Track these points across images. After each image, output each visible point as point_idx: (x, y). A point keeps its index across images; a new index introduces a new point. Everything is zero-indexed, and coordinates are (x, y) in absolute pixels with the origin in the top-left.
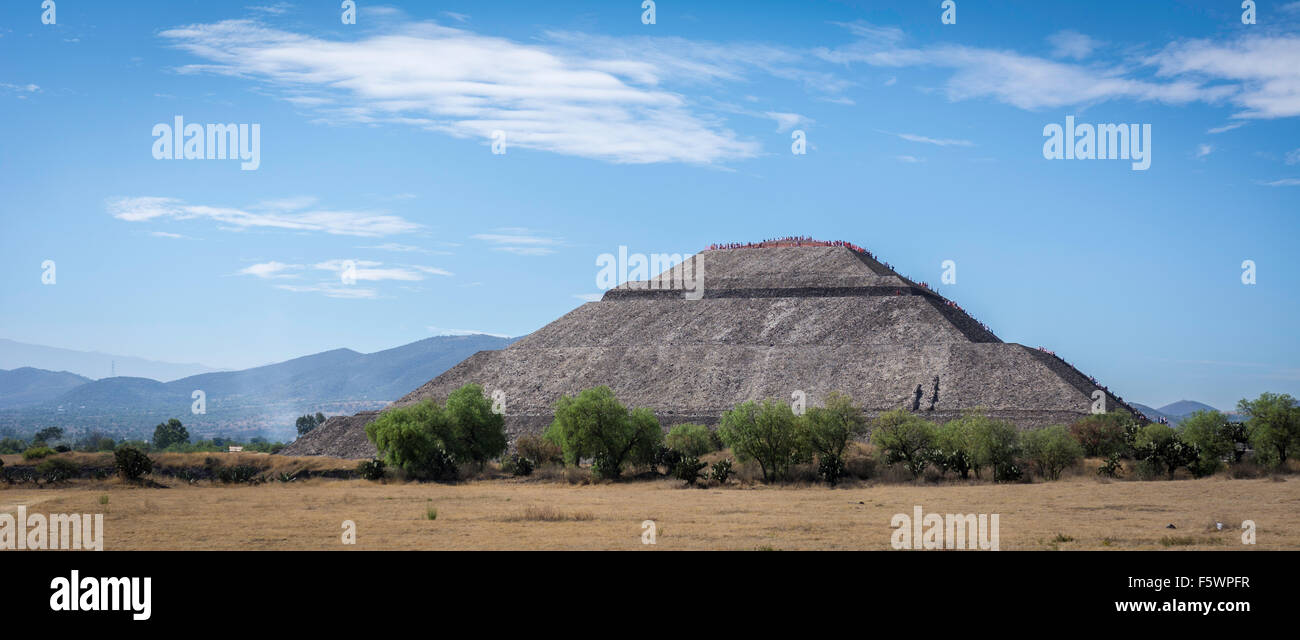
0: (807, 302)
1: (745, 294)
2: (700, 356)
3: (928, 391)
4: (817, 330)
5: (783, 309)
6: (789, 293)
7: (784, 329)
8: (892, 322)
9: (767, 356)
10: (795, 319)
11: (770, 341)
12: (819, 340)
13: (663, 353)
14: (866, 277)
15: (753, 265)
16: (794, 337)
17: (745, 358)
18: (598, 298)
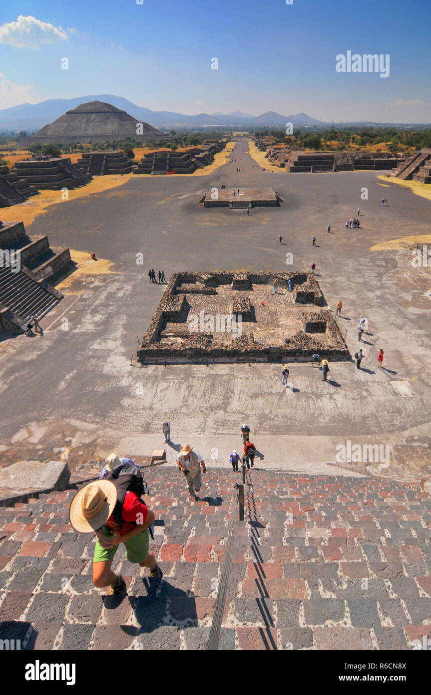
0: (97, 114)
1: (88, 113)
2: (81, 125)
3: (114, 130)
4: (99, 120)
5: (93, 116)
6: (94, 113)
7: (94, 120)
8: (110, 118)
9: (91, 125)
10: (95, 118)
11: (92, 122)
12: (99, 121)
13: (76, 124)
14: (106, 110)
15: (90, 107)
16: (96, 121)
17: (88, 125)
18: (65, 114)
